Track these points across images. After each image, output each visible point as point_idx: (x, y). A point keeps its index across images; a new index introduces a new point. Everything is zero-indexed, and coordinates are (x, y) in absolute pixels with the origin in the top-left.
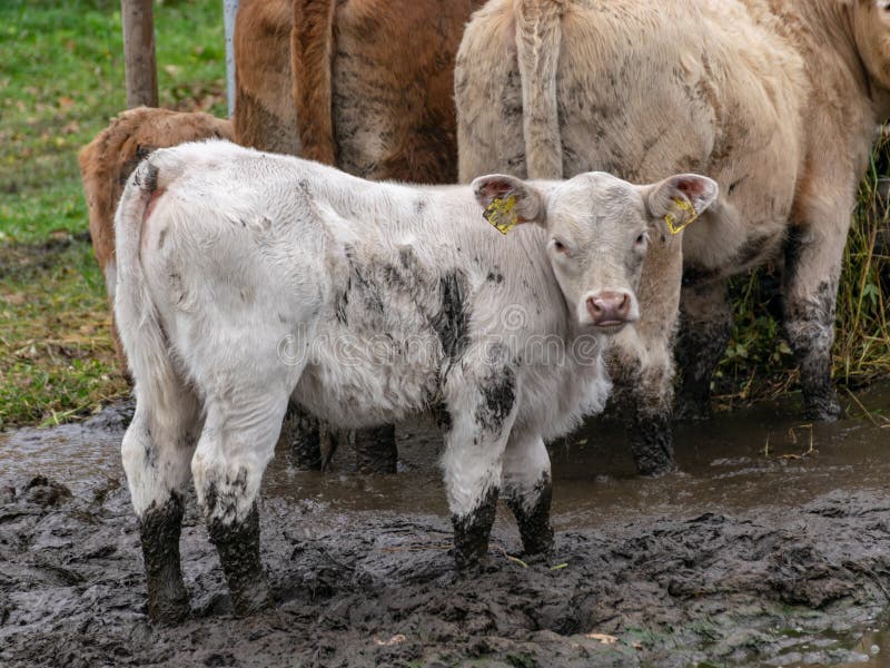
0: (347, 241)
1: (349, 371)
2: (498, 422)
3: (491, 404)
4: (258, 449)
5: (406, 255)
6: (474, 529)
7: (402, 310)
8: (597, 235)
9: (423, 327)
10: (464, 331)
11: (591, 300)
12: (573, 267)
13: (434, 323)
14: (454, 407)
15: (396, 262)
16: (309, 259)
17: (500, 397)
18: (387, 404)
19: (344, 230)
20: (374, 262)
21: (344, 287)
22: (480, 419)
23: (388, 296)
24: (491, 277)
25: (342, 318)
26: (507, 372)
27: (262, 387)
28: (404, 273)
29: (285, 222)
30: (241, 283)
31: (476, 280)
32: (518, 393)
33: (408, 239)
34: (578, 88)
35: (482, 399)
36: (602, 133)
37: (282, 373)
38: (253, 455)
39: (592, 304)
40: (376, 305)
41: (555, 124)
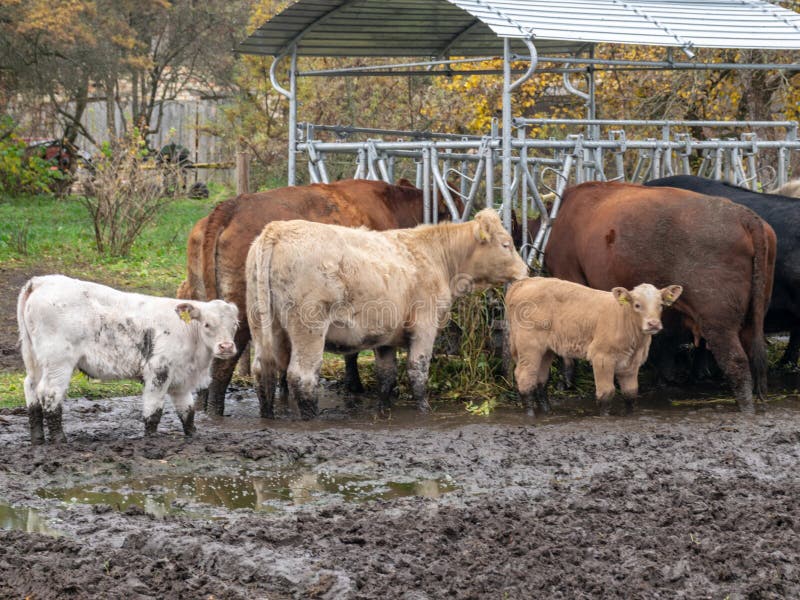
0: (102, 313)
1: (98, 359)
2: (160, 384)
3: (159, 378)
4: (60, 385)
5: (129, 321)
6: (150, 423)
7: (124, 340)
8: (221, 322)
9: (132, 347)
10: (151, 351)
11: (220, 345)
12: (212, 333)
13: (138, 346)
14: (145, 377)
15: (124, 323)
16: (82, 319)
17: (162, 376)
18: (115, 373)
19: (101, 309)
20: (113, 322)
21: (99, 329)
22: (154, 383)
23: (118, 335)
24: (165, 332)
25: (97, 341)
26: (166, 367)
27: (59, 363)
28: (127, 327)
29: (72, 305)
30: (52, 326)
31: (158, 332)
32: (170, 375)
33: (131, 315)
34: (275, 272)
35: (154, 375)
36: (285, 290)
37: (68, 359)
38: (58, 388)
39: (221, 346)
40: (111, 337)
41: (267, 284)
